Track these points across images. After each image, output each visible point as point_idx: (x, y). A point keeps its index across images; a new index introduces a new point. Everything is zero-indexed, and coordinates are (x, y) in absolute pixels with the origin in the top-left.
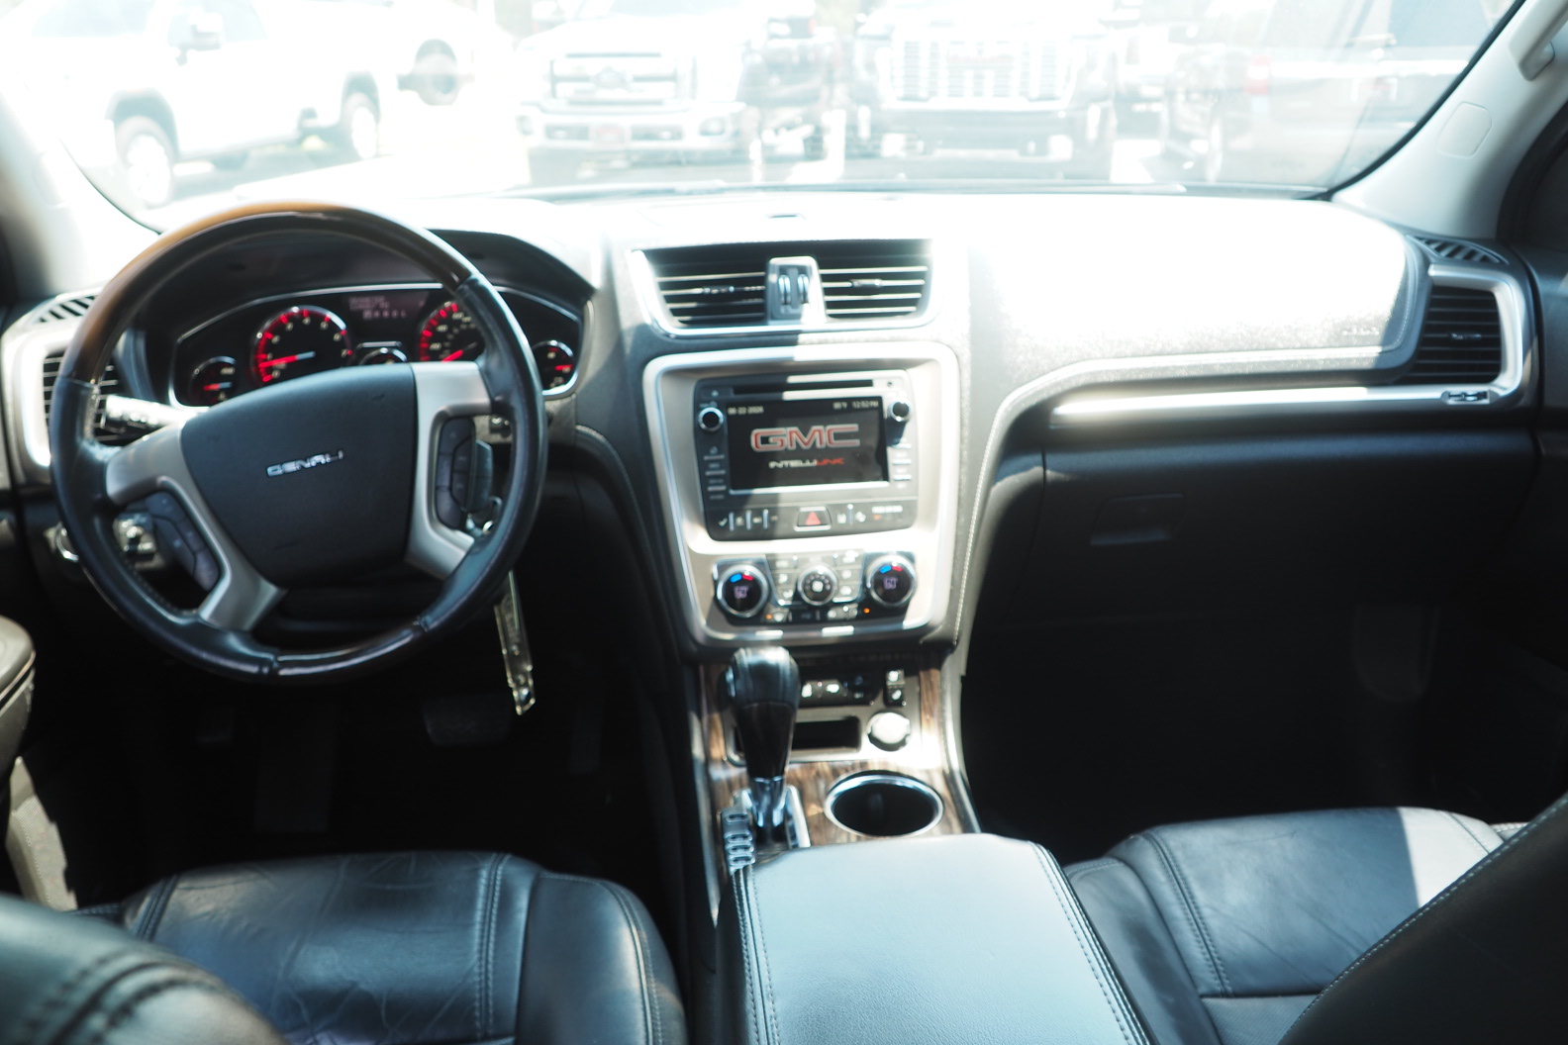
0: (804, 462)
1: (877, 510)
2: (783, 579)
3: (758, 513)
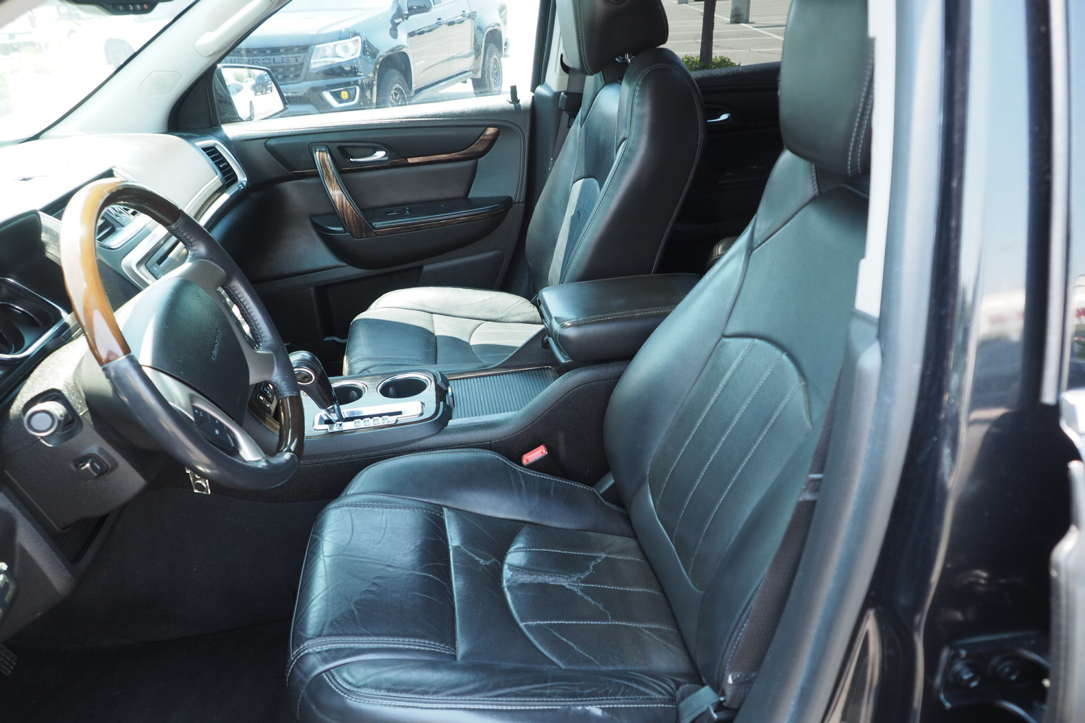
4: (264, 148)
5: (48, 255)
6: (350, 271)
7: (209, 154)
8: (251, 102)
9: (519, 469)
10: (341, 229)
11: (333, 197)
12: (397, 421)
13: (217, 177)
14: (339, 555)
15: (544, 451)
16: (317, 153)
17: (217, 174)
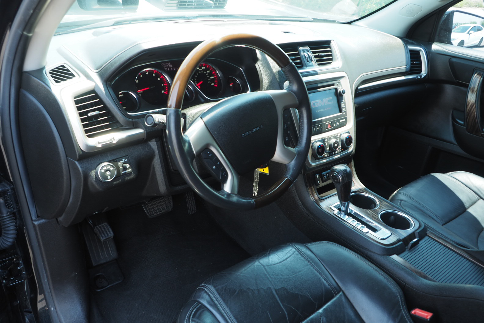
0: (323, 110)
1: (341, 121)
2: (327, 144)
3: (318, 126)
4: (448, 61)
5: (256, 65)
6: (458, 149)
7: (411, 54)
8: (483, 38)
9: (404, 312)
10: (463, 123)
11: (468, 103)
12: (367, 232)
13: (405, 67)
14: (263, 265)
15: (429, 317)
16: (476, 75)
17: (406, 66)
